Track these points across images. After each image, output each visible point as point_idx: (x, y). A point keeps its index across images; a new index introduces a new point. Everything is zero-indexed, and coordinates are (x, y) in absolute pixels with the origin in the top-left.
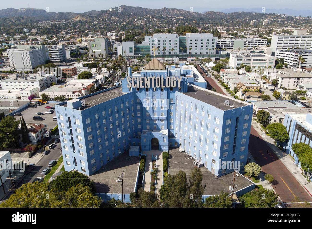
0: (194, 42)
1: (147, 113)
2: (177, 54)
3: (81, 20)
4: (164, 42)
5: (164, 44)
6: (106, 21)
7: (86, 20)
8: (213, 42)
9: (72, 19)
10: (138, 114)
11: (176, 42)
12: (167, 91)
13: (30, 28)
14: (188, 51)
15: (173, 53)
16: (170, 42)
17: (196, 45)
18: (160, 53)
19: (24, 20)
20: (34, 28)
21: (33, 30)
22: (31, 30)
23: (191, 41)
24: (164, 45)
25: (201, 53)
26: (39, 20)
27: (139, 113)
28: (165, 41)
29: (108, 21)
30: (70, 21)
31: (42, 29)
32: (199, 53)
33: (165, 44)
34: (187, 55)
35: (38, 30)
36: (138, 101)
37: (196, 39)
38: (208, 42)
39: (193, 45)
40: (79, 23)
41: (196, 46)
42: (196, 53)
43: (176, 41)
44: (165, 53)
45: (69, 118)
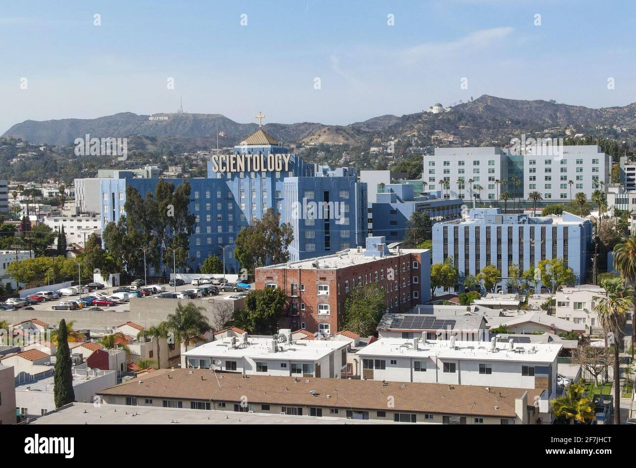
0: (540, 167)
1: (242, 216)
2: (496, 198)
3: (330, 143)
4: (461, 167)
5: (459, 172)
6: (411, 145)
7: (346, 142)
8: (595, 165)
9: (300, 142)
10: (230, 218)
11: (491, 167)
12: (270, 178)
13: (163, 163)
14: (527, 192)
15: (484, 197)
16: (476, 167)
17: (548, 174)
18: (449, 197)
19: (156, 145)
20: (176, 164)
21: (170, 169)
22: (166, 168)
23: (534, 162)
24: (461, 175)
25: (562, 196)
26: (203, 145)
27: (232, 215)
28: (463, 164)
29: (417, 145)
30: (293, 146)
31: (196, 165)
32: (556, 197)
33: (463, 172)
34: (524, 203)
35: (184, 171)
36: (230, 196)
37: (548, 159)
38: (579, 166)
39: (540, 174)
40: (322, 150)
41: (546, 178)
42: (550, 196)
43: (491, 163)
44: (463, 197)
45: (113, 194)
